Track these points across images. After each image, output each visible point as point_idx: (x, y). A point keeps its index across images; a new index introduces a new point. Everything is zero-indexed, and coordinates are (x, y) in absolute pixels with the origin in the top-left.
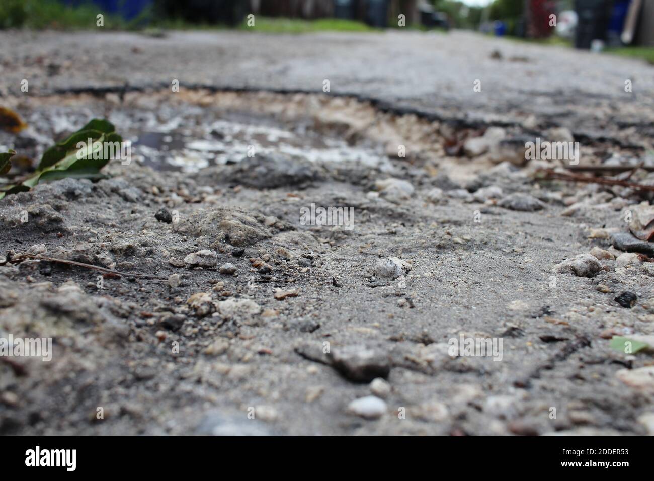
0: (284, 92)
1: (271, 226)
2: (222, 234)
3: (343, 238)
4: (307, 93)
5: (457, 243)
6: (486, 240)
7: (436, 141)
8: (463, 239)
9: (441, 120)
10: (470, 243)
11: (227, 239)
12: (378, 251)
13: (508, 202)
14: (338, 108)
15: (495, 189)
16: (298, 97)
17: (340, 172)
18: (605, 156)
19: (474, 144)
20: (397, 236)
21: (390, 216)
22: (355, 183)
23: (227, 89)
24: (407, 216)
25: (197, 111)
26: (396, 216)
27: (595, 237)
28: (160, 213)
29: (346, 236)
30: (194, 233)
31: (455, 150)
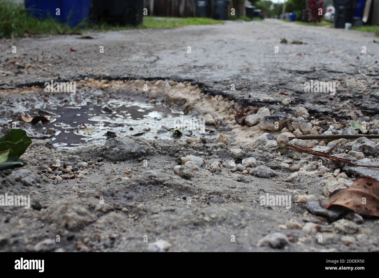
0: (150, 79)
1: (98, 210)
2: (63, 223)
3: (143, 214)
4: (164, 79)
5: (206, 221)
6: (225, 217)
7: (232, 113)
8: (211, 217)
9: (236, 101)
10: (214, 220)
11: (66, 226)
12: (158, 229)
13: (256, 171)
14: (180, 88)
15: (251, 160)
16: (158, 82)
17: (163, 148)
18: (325, 126)
19: (251, 118)
20: (174, 213)
21: (180, 189)
22: (171, 155)
23: (117, 79)
24: (190, 189)
25: (100, 93)
26: (183, 189)
27: (300, 202)
28: (34, 204)
29: (145, 213)
30: (49, 221)
31: (240, 120)
